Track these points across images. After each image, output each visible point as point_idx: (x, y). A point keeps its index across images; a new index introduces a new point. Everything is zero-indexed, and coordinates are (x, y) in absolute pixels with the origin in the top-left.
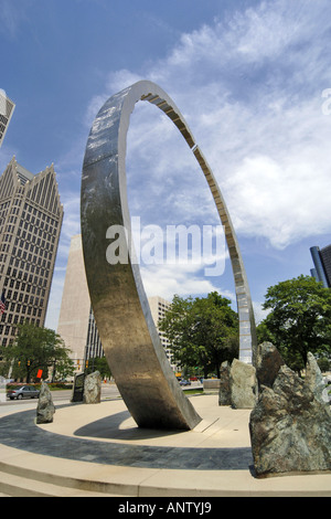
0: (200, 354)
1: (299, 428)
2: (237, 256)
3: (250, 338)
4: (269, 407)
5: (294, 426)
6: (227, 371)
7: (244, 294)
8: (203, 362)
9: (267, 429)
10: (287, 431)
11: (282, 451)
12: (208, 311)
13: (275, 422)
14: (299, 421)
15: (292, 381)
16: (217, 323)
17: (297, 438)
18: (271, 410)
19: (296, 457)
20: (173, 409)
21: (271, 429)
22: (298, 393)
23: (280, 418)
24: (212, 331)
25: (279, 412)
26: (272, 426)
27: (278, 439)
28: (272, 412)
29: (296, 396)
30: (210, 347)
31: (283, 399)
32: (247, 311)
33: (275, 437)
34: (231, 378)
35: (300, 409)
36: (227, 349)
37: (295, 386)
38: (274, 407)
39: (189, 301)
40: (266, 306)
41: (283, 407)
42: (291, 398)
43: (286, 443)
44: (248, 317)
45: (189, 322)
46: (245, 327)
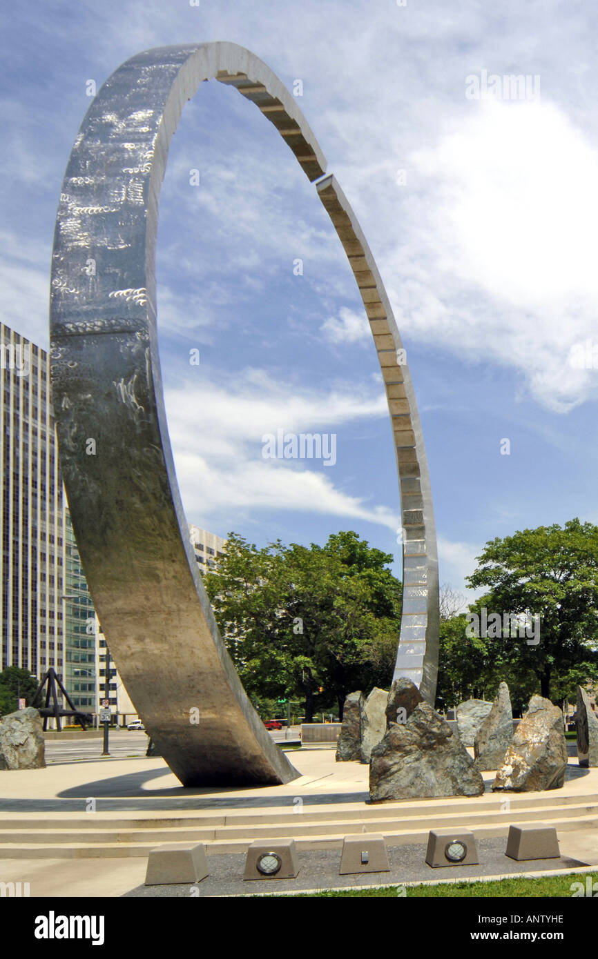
0: (297, 673)
1: (429, 762)
2: (415, 470)
3: (423, 647)
4: (396, 743)
5: (424, 760)
6: (357, 707)
7: (424, 557)
8: (304, 688)
9: (391, 763)
10: (416, 764)
11: (405, 782)
12: (326, 580)
13: (402, 757)
14: (431, 756)
15: (430, 717)
16: (349, 609)
17: (424, 771)
18: (399, 746)
19: (419, 787)
20: (255, 757)
21: (395, 764)
22: (435, 730)
23: (408, 753)
24: (333, 625)
25: (408, 748)
26: (396, 760)
27: (403, 772)
28: (399, 748)
29: (431, 732)
30: (327, 659)
31: (415, 735)
32: (425, 593)
33: (399, 770)
34: (364, 719)
35: (434, 744)
36: (368, 664)
37: (432, 722)
38: (403, 743)
39: (274, 552)
40: (477, 580)
41: (415, 743)
42: (425, 734)
43: (412, 775)
44: (424, 607)
45: (269, 599)
46: (414, 627)
